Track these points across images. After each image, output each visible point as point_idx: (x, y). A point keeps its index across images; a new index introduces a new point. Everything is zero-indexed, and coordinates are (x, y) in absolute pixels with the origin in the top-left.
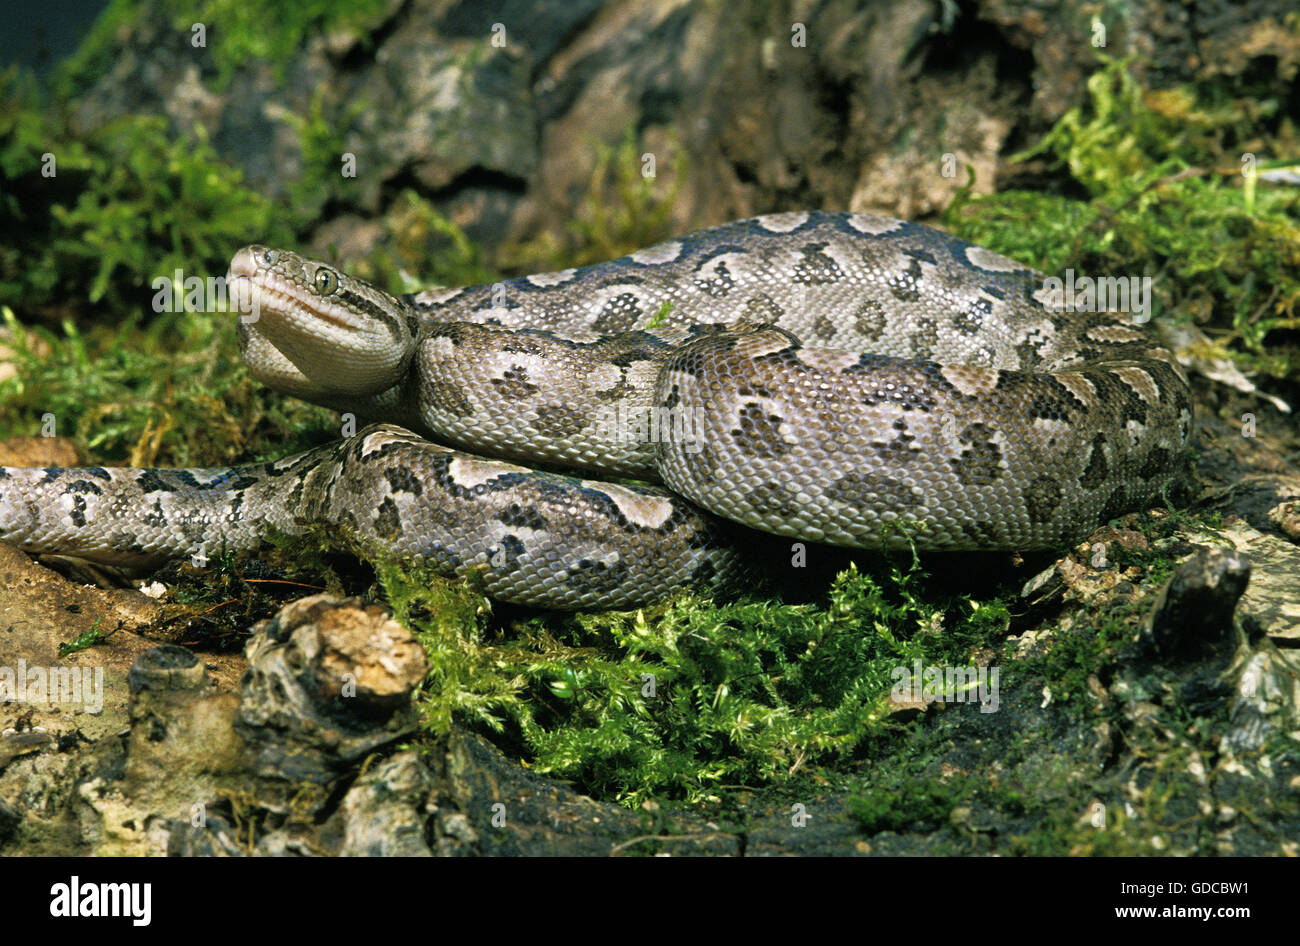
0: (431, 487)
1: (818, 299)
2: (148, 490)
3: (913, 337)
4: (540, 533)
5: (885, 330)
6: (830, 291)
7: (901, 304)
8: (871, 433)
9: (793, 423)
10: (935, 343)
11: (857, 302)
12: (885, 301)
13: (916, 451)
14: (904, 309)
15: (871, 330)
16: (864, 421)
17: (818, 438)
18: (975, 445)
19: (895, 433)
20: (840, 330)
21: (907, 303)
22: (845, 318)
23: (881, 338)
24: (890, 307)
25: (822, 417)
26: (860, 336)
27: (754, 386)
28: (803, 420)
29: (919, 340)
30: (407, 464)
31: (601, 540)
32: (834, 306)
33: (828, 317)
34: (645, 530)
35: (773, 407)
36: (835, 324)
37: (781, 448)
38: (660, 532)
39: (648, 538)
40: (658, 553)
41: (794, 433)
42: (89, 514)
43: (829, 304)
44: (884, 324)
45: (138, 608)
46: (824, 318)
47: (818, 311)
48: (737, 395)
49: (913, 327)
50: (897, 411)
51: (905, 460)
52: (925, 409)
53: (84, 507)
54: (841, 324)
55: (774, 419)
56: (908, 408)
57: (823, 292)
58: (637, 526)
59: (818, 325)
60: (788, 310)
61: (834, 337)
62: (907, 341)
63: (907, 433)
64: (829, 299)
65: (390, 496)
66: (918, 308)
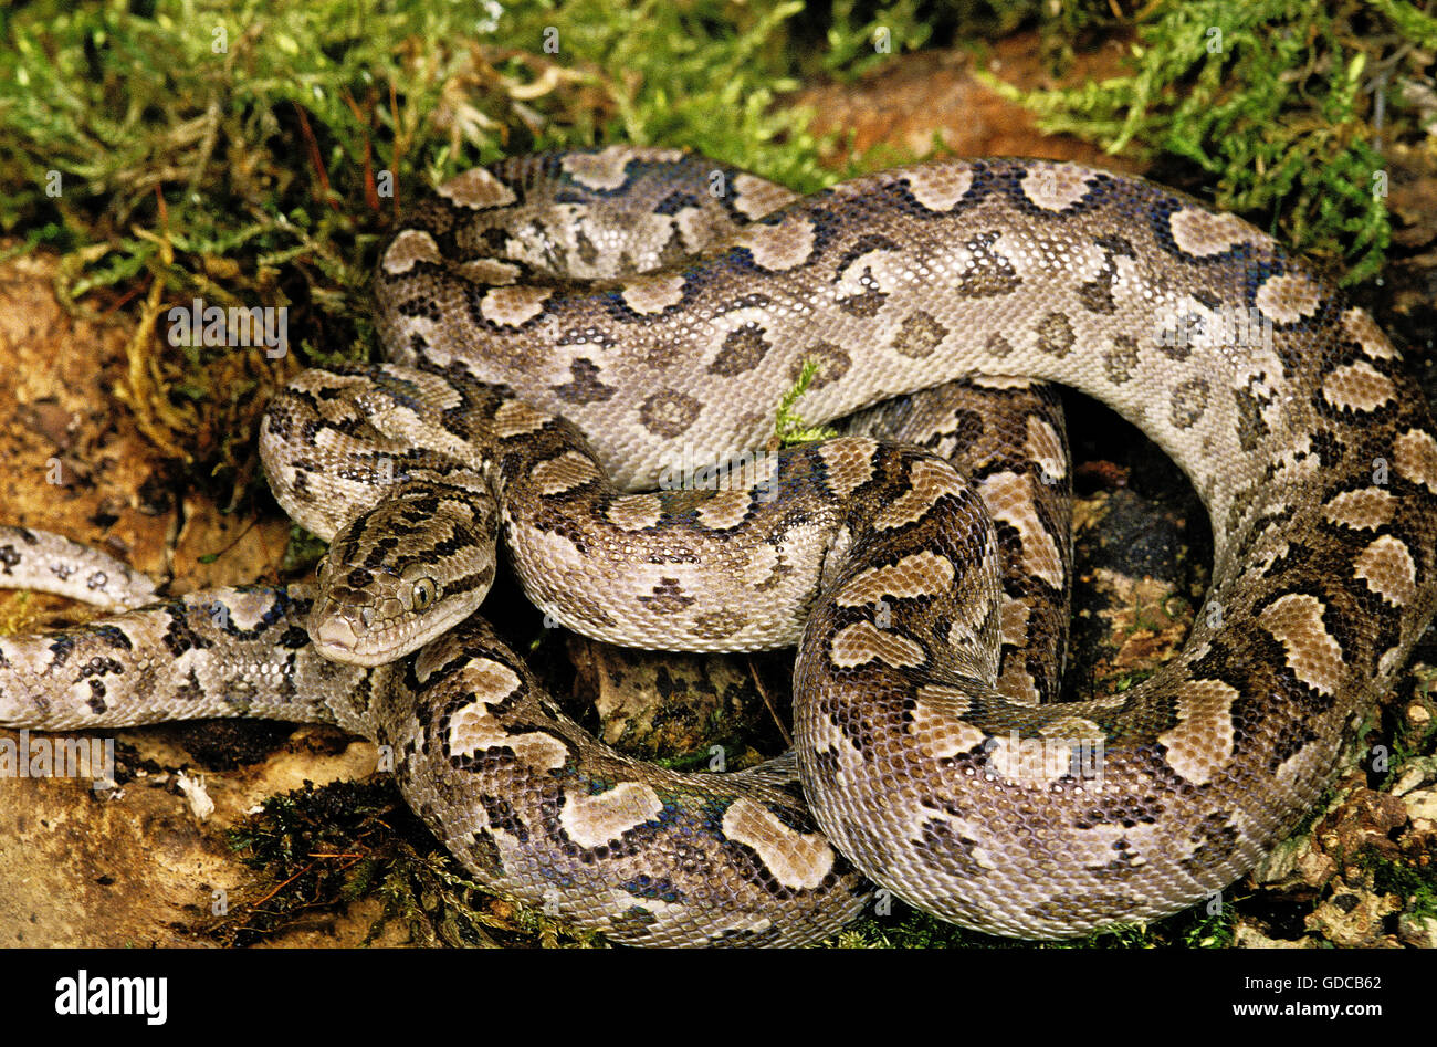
0: (537, 837)
1: (990, 313)
2: (178, 653)
3: (1108, 357)
4: (674, 907)
5: (1073, 348)
6: (1004, 304)
7: (1093, 316)
8: (1086, 858)
9: (990, 848)
10: (1134, 366)
11: (1038, 316)
12: (1074, 313)
13: (1140, 866)
14: (1097, 322)
15: (1056, 348)
16: (1078, 847)
17: (1023, 865)
18: (1210, 837)
19: (1115, 855)
20: (1017, 349)
21: (1100, 316)
22: (1024, 334)
23: (1068, 357)
24: (1080, 318)
25: (1026, 844)
26: (1042, 354)
27: (941, 799)
28: (1002, 846)
29: (1114, 362)
30: (509, 796)
31: (748, 911)
32: (1010, 320)
33: (1003, 335)
34: (802, 893)
35: (964, 828)
36: (1011, 342)
37: (974, 871)
38: (820, 891)
39: (805, 900)
40: (818, 911)
41: (991, 858)
42: (109, 699)
43: (1003, 320)
44: (1072, 339)
45: (181, 853)
46: (997, 335)
47: (990, 327)
48: (919, 805)
49: (1108, 345)
50: (1118, 830)
51: (1125, 878)
52: (1150, 821)
53: (102, 692)
54: (1018, 341)
55: (966, 841)
56: (1129, 824)
57: (997, 305)
58: (793, 890)
59: (990, 344)
60: (953, 329)
61: (1010, 355)
62: (1101, 361)
63: (1130, 851)
64: (1004, 313)
65: (488, 829)
66: (1114, 323)
